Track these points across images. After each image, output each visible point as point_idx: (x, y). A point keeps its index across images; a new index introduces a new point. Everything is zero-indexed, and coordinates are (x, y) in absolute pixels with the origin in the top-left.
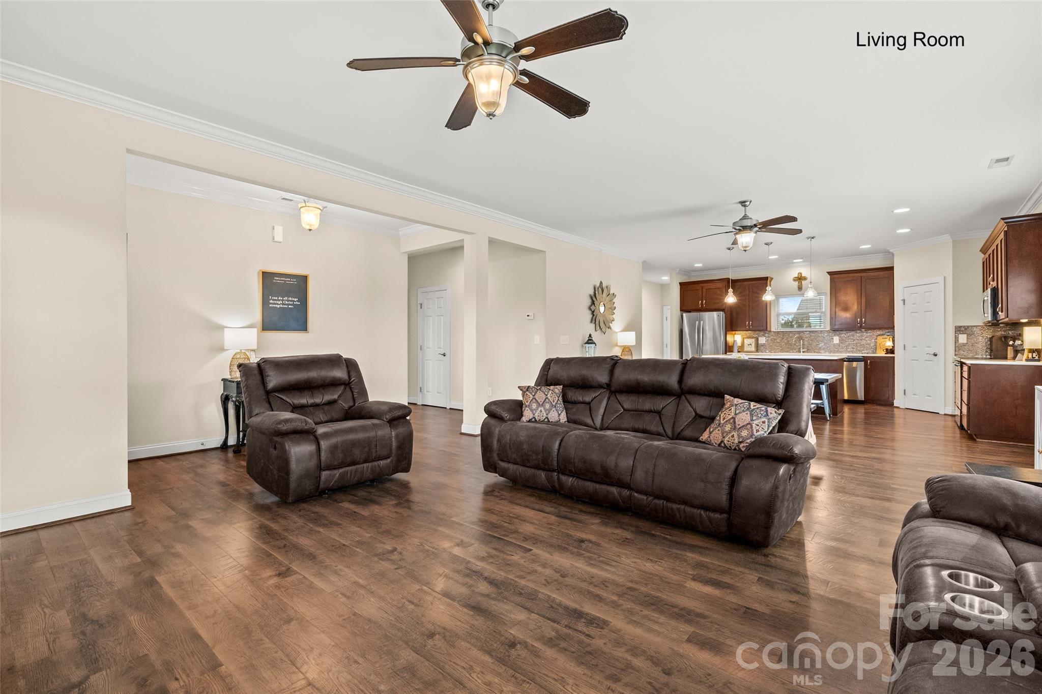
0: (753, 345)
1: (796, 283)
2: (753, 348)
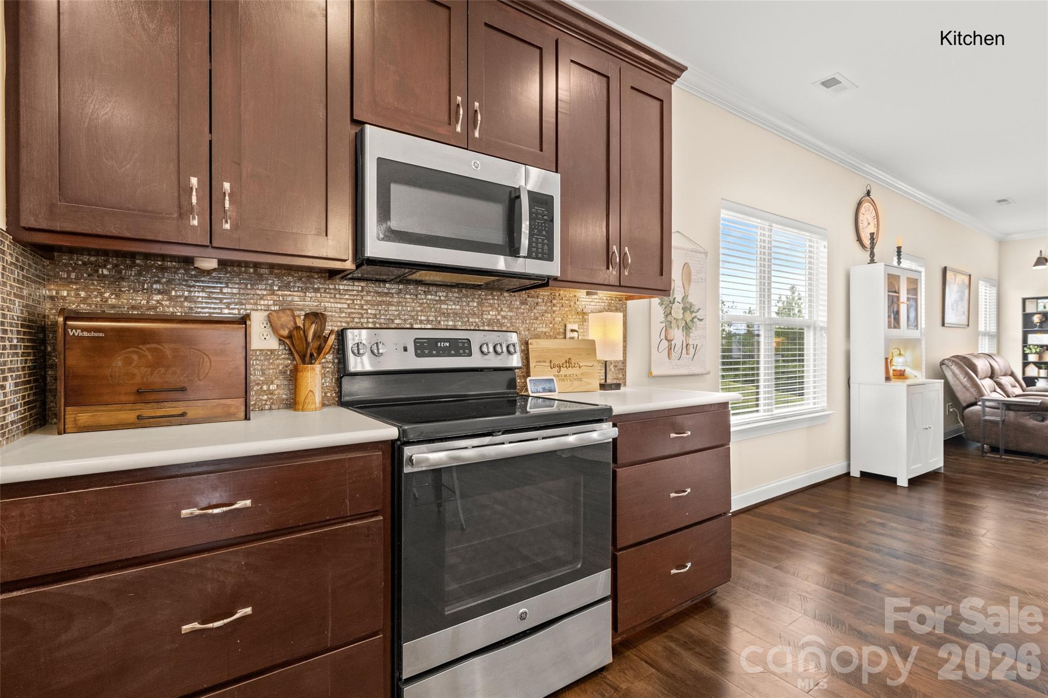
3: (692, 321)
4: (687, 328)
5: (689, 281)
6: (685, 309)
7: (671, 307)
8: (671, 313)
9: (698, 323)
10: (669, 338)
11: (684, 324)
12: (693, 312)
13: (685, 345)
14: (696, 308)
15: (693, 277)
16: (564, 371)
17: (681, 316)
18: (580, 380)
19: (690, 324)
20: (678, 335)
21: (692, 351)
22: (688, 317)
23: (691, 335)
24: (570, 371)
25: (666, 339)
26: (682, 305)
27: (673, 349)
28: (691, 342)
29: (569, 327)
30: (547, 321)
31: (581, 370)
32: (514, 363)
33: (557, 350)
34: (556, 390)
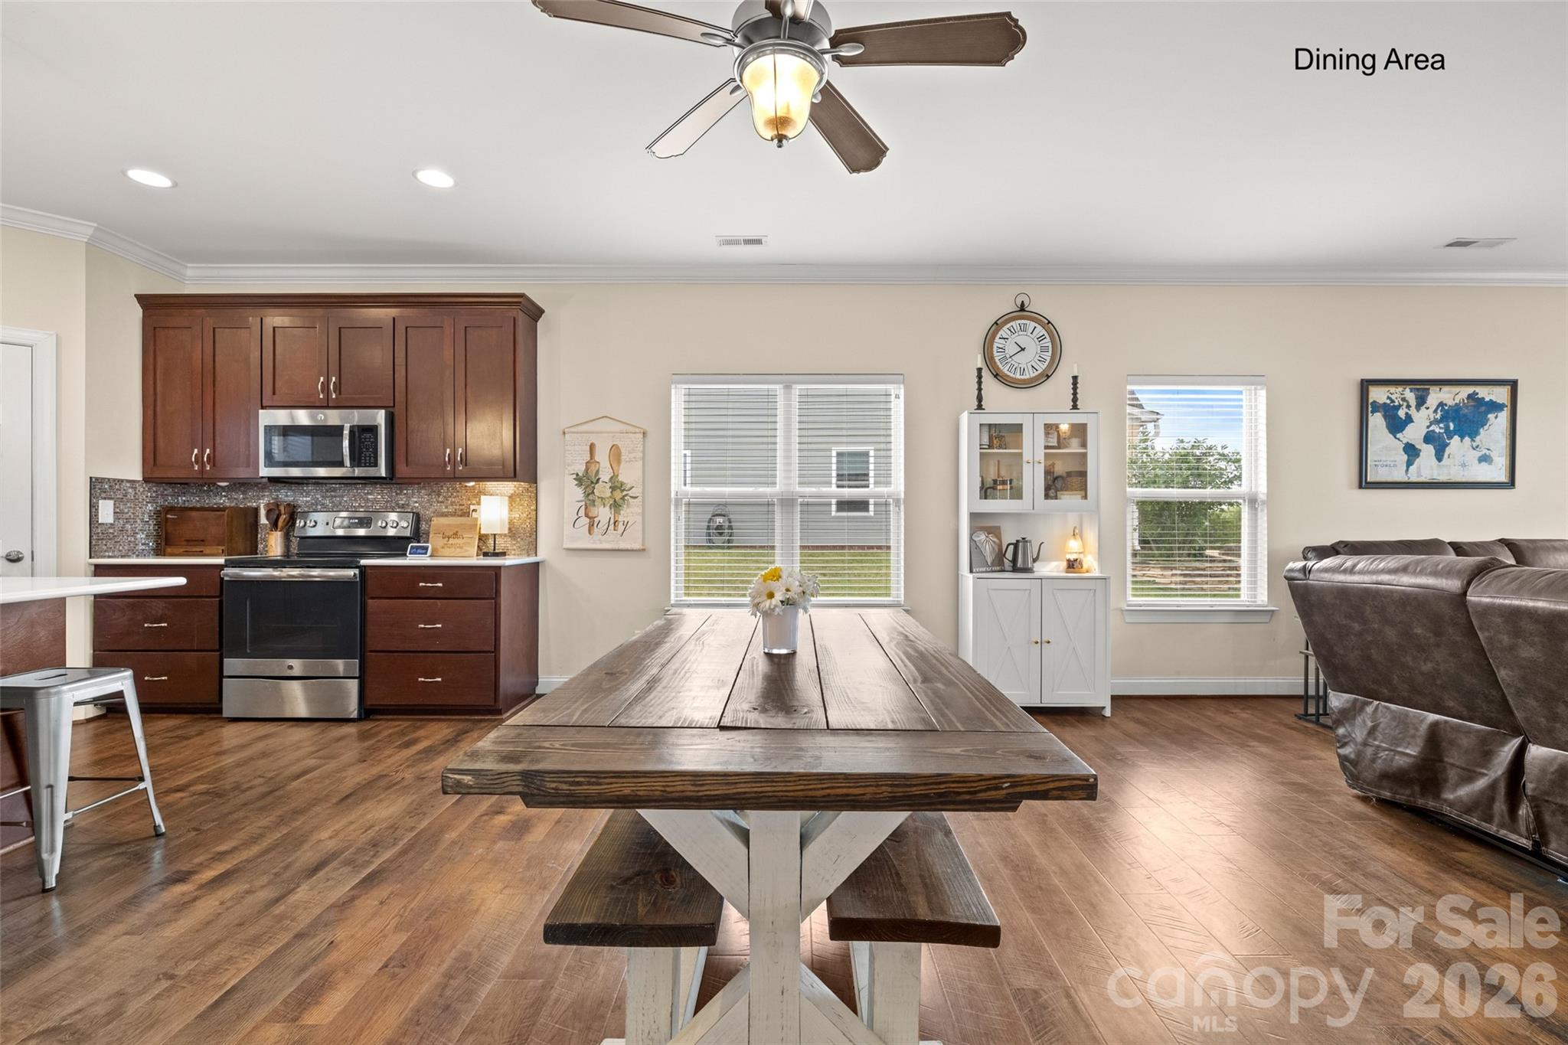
3: (623, 498)
4: (616, 506)
5: (619, 461)
6: (613, 488)
7: (594, 488)
8: (593, 493)
9: (631, 500)
10: (590, 515)
11: (612, 502)
12: (624, 490)
13: (612, 521)
14: (629, 486)
15: (623, 457)
16: (451, 541)
17: (609, 494)
18: (461, 548)
19: (620, 502)
20: (604, 514)
21: (621, 527)
22: (618, 495)
23: (622, 512)
24: (456, 541)
25: (587, 515)
26: (610, 484)
27: (595, 525)
28: (621, 519)
29: (472, 507)
30: (452, 504)
31: (464, 541)
32: (407, 533)
33: (449, 525)
34: (429, 554)
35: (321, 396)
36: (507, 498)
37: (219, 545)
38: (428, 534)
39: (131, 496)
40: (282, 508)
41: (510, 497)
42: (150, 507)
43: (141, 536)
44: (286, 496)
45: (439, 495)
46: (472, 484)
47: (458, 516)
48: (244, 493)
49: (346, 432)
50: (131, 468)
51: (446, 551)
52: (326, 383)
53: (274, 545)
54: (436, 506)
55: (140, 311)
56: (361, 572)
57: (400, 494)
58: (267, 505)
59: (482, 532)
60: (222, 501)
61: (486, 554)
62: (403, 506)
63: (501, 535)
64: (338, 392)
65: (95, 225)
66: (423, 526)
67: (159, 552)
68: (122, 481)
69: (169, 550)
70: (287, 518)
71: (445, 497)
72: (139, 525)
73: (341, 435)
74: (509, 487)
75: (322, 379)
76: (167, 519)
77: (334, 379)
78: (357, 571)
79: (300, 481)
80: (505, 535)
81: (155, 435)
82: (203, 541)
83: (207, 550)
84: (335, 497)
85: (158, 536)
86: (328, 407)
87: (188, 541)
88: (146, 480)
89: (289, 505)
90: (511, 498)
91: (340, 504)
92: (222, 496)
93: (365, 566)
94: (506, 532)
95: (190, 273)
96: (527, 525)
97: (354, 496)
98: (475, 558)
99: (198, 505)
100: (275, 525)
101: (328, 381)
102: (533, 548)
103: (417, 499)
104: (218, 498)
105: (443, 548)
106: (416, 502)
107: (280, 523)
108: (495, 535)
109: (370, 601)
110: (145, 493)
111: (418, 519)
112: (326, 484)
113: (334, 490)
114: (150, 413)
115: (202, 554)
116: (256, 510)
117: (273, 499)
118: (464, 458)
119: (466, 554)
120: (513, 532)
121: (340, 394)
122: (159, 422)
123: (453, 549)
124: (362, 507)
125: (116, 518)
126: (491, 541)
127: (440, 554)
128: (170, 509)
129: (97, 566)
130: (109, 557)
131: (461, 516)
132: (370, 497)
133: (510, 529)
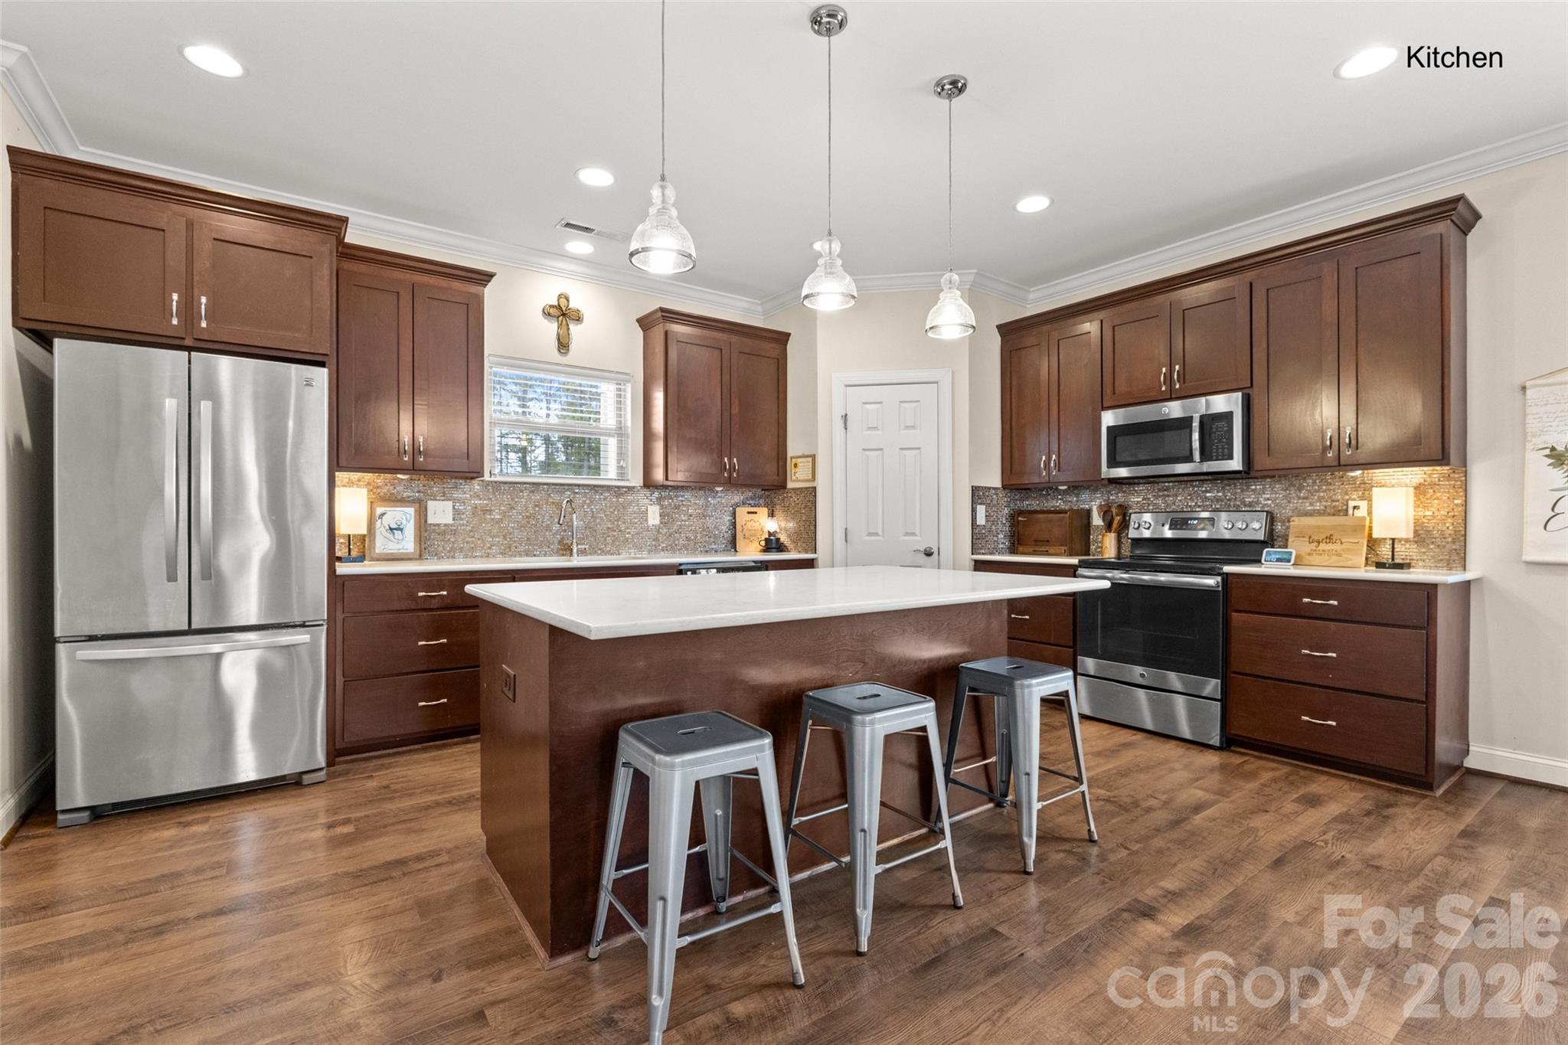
0: (410, 529)
1: (552, 328)
2: (407, 543)
16: (1323, 546)
18: (1339, 555)
24: (1330, 547)
29: (1352, 504)
30: (1320, 500)
31: (1343, 546)
32: (1261, 536)
33: (1318, 527)
34: (1292, 562)
35: (1163, 389)
36: (1412, 490)
37: (1063, 546)
38: (1286, 538)
39: (995, 502)
40: (1114, 510)
41: (1416, 488)
42: (1006, 511)
43: (1001, 536)
44: (1117, 497)
45: (1300, 490)
46: (1358, 473)
47: (1329, 514)
48: (1077, 496)
49: (1196, 424)
50: (993, 478)
51: (1316, 559)
52: (1168, 375)
53: (1108, 545)
54: (1296, 503)
55: (999, 338)
56: (1223, 579)
57: (1247, 490)
58: (1100, 507)
59: (1375, 535)
60: (1059, 504)
61: (1380, 565)
62: (1250, 504)
63: (1400, 540)
64: (1182, 382)
65: (975, 271)
66: (1279, 527)
67: (1013, 551)
68: (989, 488)
69: (1021, 549)
70: (1118, 520)
71: (1309, 491)
72: (1000, 527)
73: (1190, 427)
74: (1415, 475)
75: (1164, 370)
76: (1018, 521)
77: (1177, 367)
78: (1219, 579)
79: (1131, 481)
80: (1407, 540)
81: (1011, 447)
82: (1048, 541)
83: (1052, 551)
84: (1168, 496)
85: (1012, 536)
86: (1171, 399)
87: (1035, 541)
88: (1004, 487)
89: (1120, 506)
90: (1419, 489)
91: (1174, 504)
92: (1058, 499)
93: (1227, 574)
94: (1411, 535)
95: (1031, 296)
96: (1449, 526)
97: (1190, 495)
98: (1363, 569)
99: (1038, 509)
100: (1109, 527)
101: (1171, 370)
102: (1460, 557)
103: (1268, 495)
104: (1055, 502)
105: (1309, 554)
106: (1268, 499)
107: (1115, 525)
108: (1393, 540)
109: (1235, 614)
110: (1003, 498)
111: (1271, 518)
112: (1157, 483)
113: (1167, 489)
114: (1007, 427)
115: (1047, 554)
116: (1089, 512)
117: (1105, 500)
118: (1354, 442)
119: (1349, 563)
120: (1421, 535)
121: (1184, 383)
122: (1014, 434)
123: (1326, 557)
124: (1199, 506)
125: (987, 521)
126: (1388, 546)
127: (1307, 562)
128: (1021, 513)
129: (976, 561)
130: (983, 554)
131: (1334, 515)
132: (1208, 495)
133: (1416, 532)
